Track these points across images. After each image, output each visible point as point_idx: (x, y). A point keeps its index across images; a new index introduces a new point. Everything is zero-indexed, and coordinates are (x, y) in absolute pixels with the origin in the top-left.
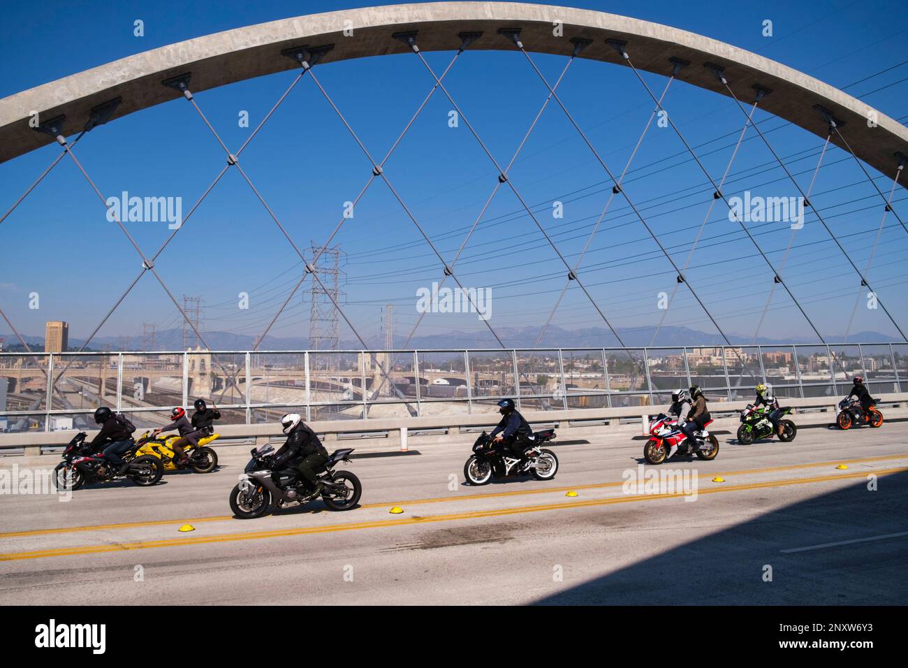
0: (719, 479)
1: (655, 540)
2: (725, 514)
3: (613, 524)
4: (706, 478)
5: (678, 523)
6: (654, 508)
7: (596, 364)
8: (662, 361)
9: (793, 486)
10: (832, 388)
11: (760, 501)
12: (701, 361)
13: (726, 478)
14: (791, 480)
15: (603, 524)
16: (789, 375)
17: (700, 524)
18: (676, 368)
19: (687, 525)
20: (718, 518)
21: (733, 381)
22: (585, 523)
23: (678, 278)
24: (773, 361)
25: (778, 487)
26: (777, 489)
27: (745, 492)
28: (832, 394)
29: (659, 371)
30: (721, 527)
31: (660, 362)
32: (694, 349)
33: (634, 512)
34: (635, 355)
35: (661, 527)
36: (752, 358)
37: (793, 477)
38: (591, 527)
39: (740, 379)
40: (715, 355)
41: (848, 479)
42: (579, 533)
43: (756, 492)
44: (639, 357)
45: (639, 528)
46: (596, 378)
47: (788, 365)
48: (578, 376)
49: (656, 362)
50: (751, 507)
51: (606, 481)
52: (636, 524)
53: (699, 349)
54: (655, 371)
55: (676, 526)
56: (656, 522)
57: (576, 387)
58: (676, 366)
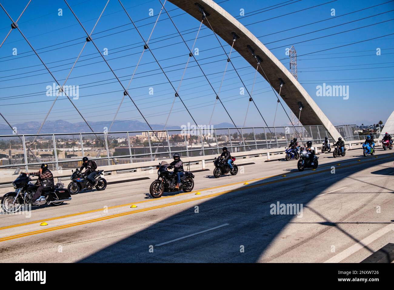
0: (134, 206)
1: (87, 248)
2: (132, 227)
3: (64, 240)
4: (128, 206)
5: (104, 235)
6: (93, 227)
7: (89, 142)
8: (125, 140)
9: (172, 206)
10: (202, 152)
11: (153, 216)
12: (146, 139)
13: (138, 205)
14: (172, 203)
15: (58, 241)
16: (188, 145)
17: (116, 234)
18: (132, 143)
19: (109, 236)
20: (127, 230)
21: (154, 150)
22: (46, 243)
23: (124, 92)
24: (182, 138)
25: (164, 208)
26: (164, 209)
27: (146, 213)
28: (202, 155)
29: (124, 145)
30: (127, 235)
31: (124, 140)
32: (142, 133)
33: (80, 231)
34: (110, 137)
35: (93, 239)
36: (172, 137)
37: (173, 201)
38: (50, 245)
39: (157, 149)
40: (153, 136)
41: (199, 200)
42: (41, 249)
43: (151, 212)
44: (113, 137)
45: (80, 241)
46: (88, 151)
47: (188, 140)
48: (77, 150)
49: (122, 141)
50: (147, 221)
51: (69, 213)
52: (78, 239)
53: (145, 133)
54: (121, 145)
55: (102, 237)
56: (91, 236)
57: (76, 156)
58: (133, 142)
